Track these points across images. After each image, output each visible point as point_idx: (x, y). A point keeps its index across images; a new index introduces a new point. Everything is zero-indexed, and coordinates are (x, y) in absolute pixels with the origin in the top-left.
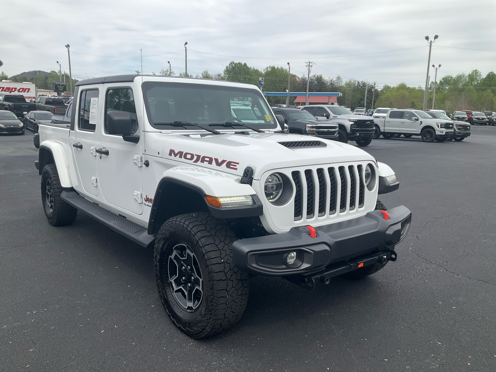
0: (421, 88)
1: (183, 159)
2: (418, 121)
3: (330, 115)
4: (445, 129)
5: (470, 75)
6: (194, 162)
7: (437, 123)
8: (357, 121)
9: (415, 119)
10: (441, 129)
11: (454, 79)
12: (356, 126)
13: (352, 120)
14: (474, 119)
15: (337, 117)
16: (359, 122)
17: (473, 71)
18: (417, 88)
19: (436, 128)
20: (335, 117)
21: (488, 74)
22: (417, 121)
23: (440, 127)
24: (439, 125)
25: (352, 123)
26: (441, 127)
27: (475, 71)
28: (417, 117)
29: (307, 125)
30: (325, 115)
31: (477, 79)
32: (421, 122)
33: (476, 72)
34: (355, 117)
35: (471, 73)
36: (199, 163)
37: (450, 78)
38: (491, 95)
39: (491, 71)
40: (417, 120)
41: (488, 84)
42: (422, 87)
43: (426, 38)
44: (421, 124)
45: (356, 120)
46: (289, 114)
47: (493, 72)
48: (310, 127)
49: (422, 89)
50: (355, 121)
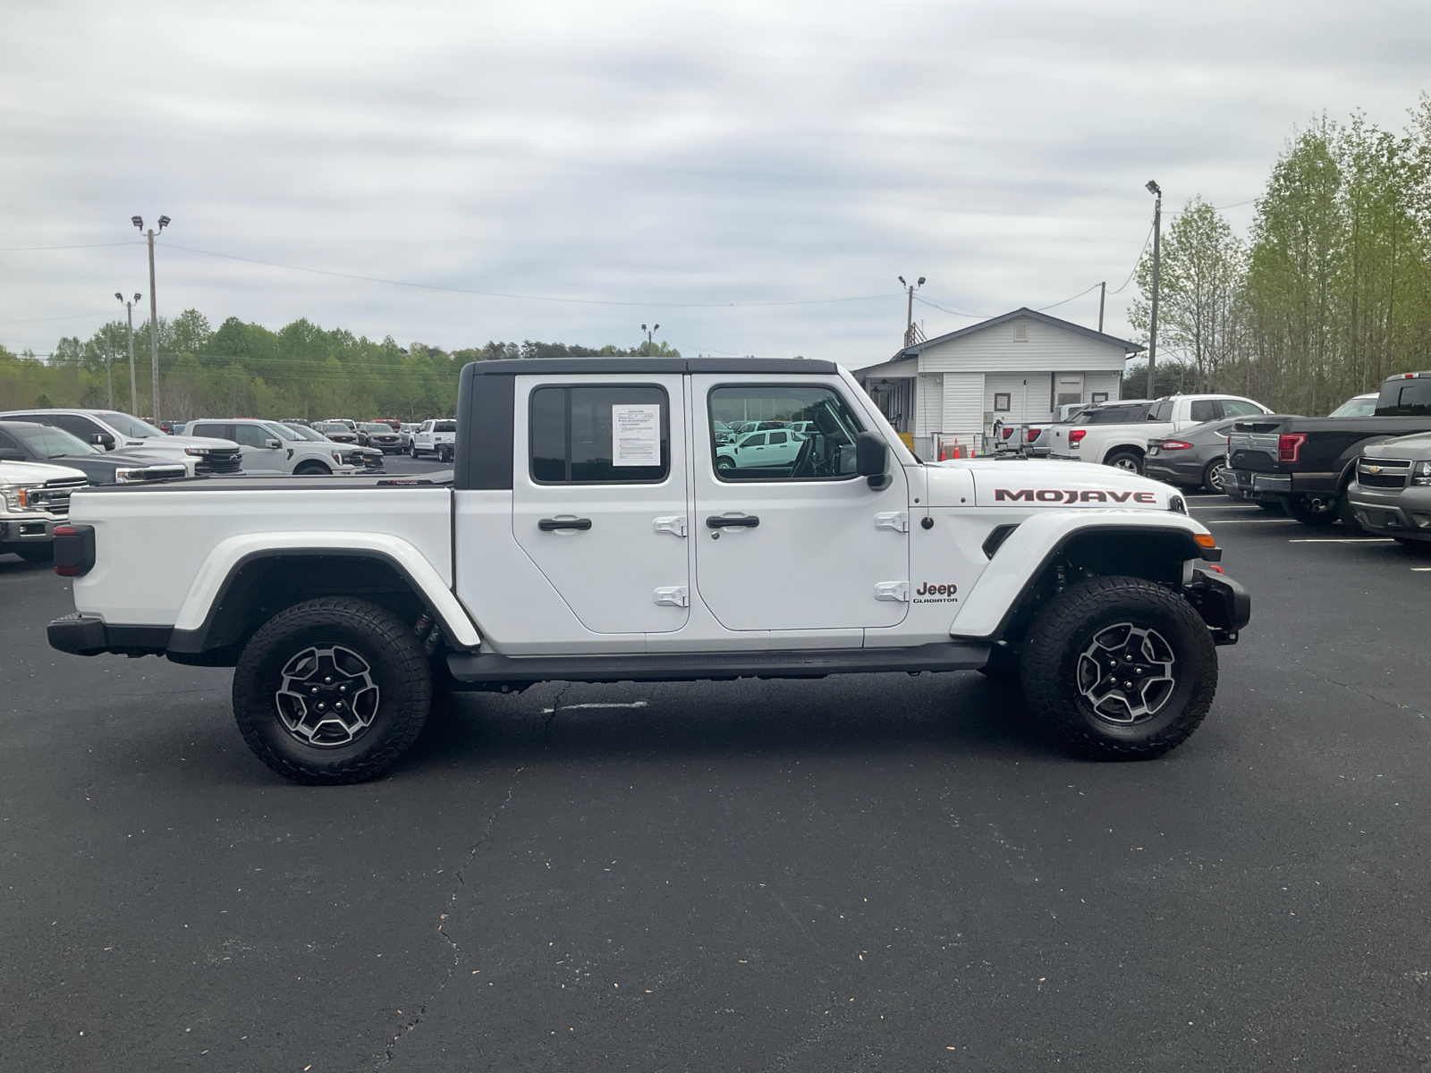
0: (32, 355)
1: (1036, 502)
2: (280, 450)
3: (113, 440)
4: (352, 466)
5: (177, 323)
6: (1066, 503)
7: (333, 452)
8: (207, 452)
9: (273, 444)
10: (345, 465)
11: (137, 333)
12: (208, 468)
13: (196, 452)
14: (372, 440)
15: (142, 444)
16: (217, 457)
17: (186, 312)
18: (18, 357)
19: (334, 465)
20: (137, 444)
21: (225, 322)
22: (278, 448)
23: (341, 463)
24: (338, 456)
25: (198, 459)
26: (344, 462)
27: (193, 312)
28: (275, 438)
29: (118, 470)
30: (100, 438)
31: (198, 334)
32: (289, 450)
33: (192, 316)
34: (203, 443)
35: (179, 317)
36: (1078, 502)
37: (123, 331)
38: (243, 377)
39: (233, 316)
40: (279, 446)
41: (230, 348)
42: (34, 353)
43: (134, 222)
44: (291, 455)
45: (205, 450)
46: (26, 439)
47: (235, 318)
48: (127, 475)
49: (36, 358)
50: (202, 452)
